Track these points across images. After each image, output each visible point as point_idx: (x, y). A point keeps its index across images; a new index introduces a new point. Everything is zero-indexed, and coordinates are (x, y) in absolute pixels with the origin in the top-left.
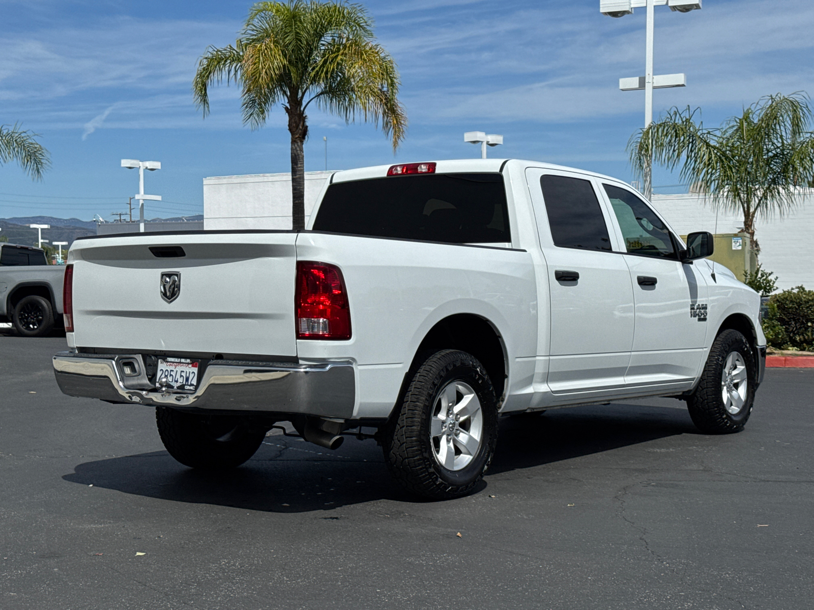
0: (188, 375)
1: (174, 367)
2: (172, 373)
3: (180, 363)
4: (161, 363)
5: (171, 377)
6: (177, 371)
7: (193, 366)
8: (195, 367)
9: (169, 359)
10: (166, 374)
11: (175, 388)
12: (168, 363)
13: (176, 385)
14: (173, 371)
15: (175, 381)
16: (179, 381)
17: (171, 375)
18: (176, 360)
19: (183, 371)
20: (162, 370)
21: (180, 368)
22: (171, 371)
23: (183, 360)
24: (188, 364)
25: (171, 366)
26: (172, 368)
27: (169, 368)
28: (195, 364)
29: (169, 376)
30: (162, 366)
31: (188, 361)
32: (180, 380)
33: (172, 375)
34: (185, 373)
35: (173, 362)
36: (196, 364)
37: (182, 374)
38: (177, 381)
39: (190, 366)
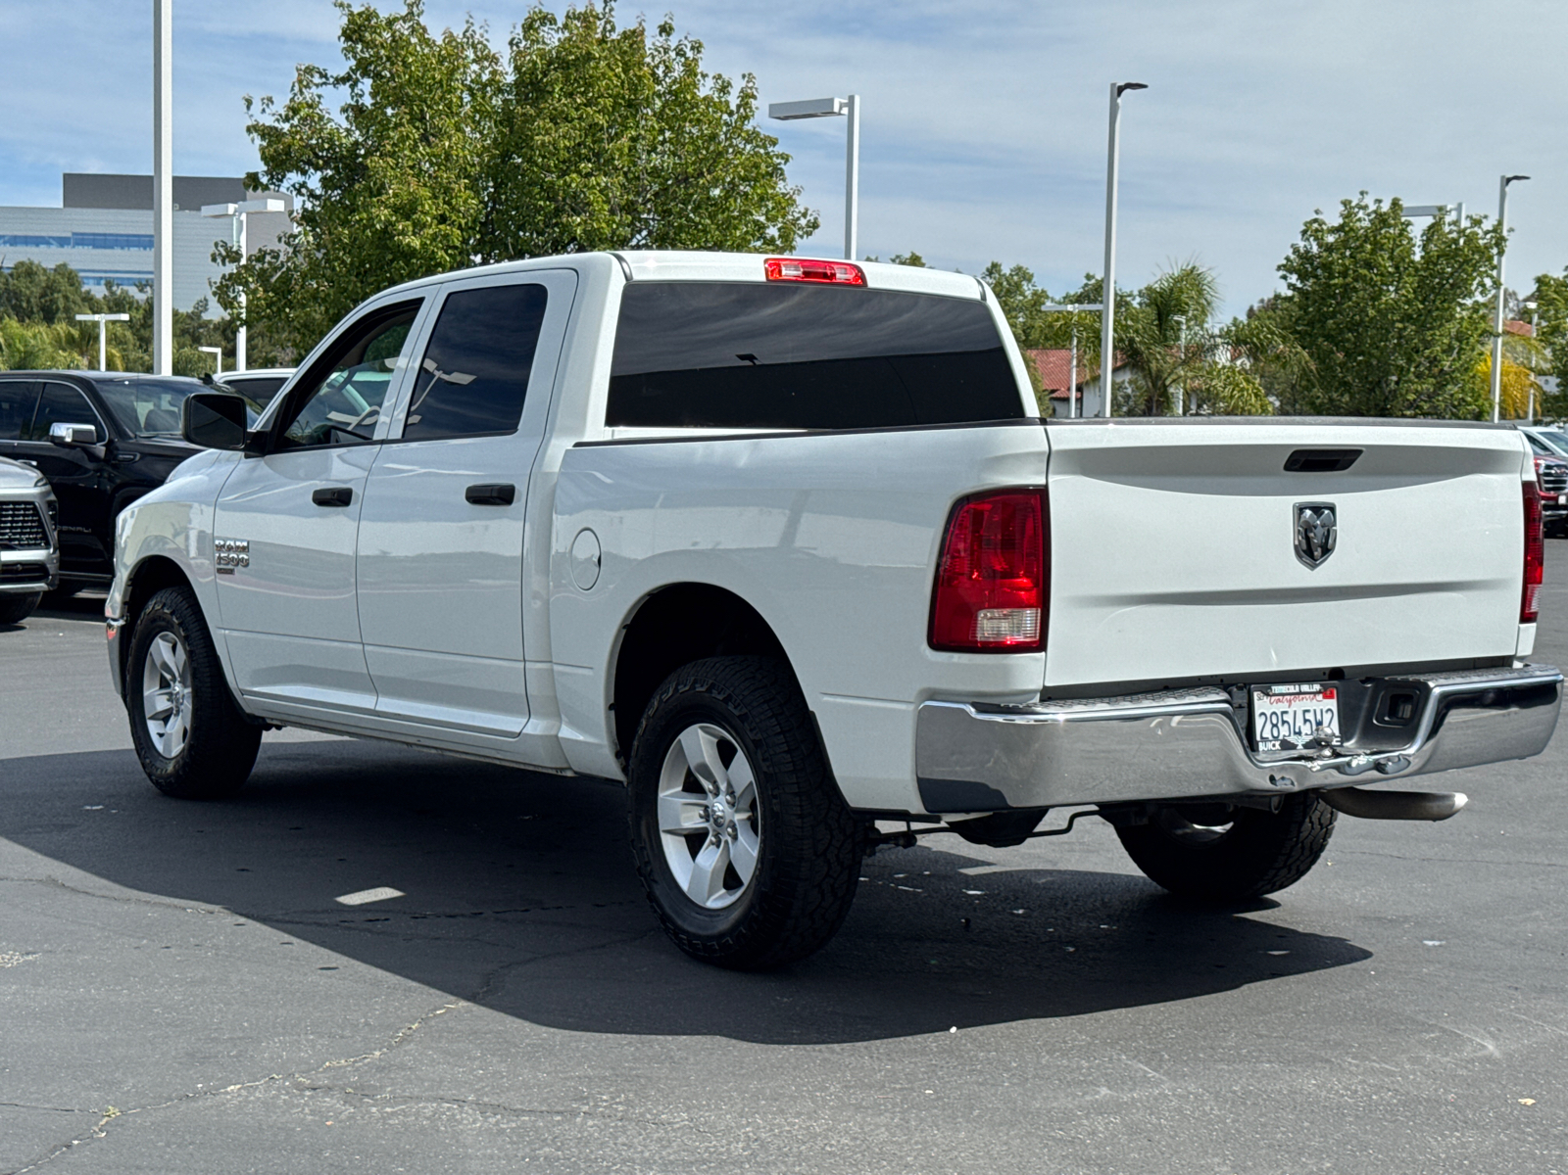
0: (1319, 717)
1: (1287, 704)
2: (1285, 718)
3: (1300, 693)
4: (1260, 699)
5: (1286, 725)
6: (1295, 712)
7: (1325, 697)
8: (1331, 697)
9: (1277, 689)
10: (1275, 722)
11: (1300, 747)
12: (1273, 698)
13: (1300, 741)
14: (1286, 712)
15: (1295, 733)
16: (1304, 732)
17: (1284, 722)
18: (1292, 689)
19: (1308, 711)
20: (1263, 714)
21: (1299, 705)
22: (1283, 713)
23: (1305, 688)
24: (1315, 693)
25: (1280, 704)
26: (1283, 707)
27: (1279, 708)
28: (1328, 693)
29: (1280, 725)
30: (1262, 705)
31: (1317, 687)
32: (1306, 729)
33: (1287, 722)
34: (1312, 712)
35: (1283, 695)
36: (1332, 693)
37: (1307, 717)
38: (1299, 733)
39: (1320, 697)
